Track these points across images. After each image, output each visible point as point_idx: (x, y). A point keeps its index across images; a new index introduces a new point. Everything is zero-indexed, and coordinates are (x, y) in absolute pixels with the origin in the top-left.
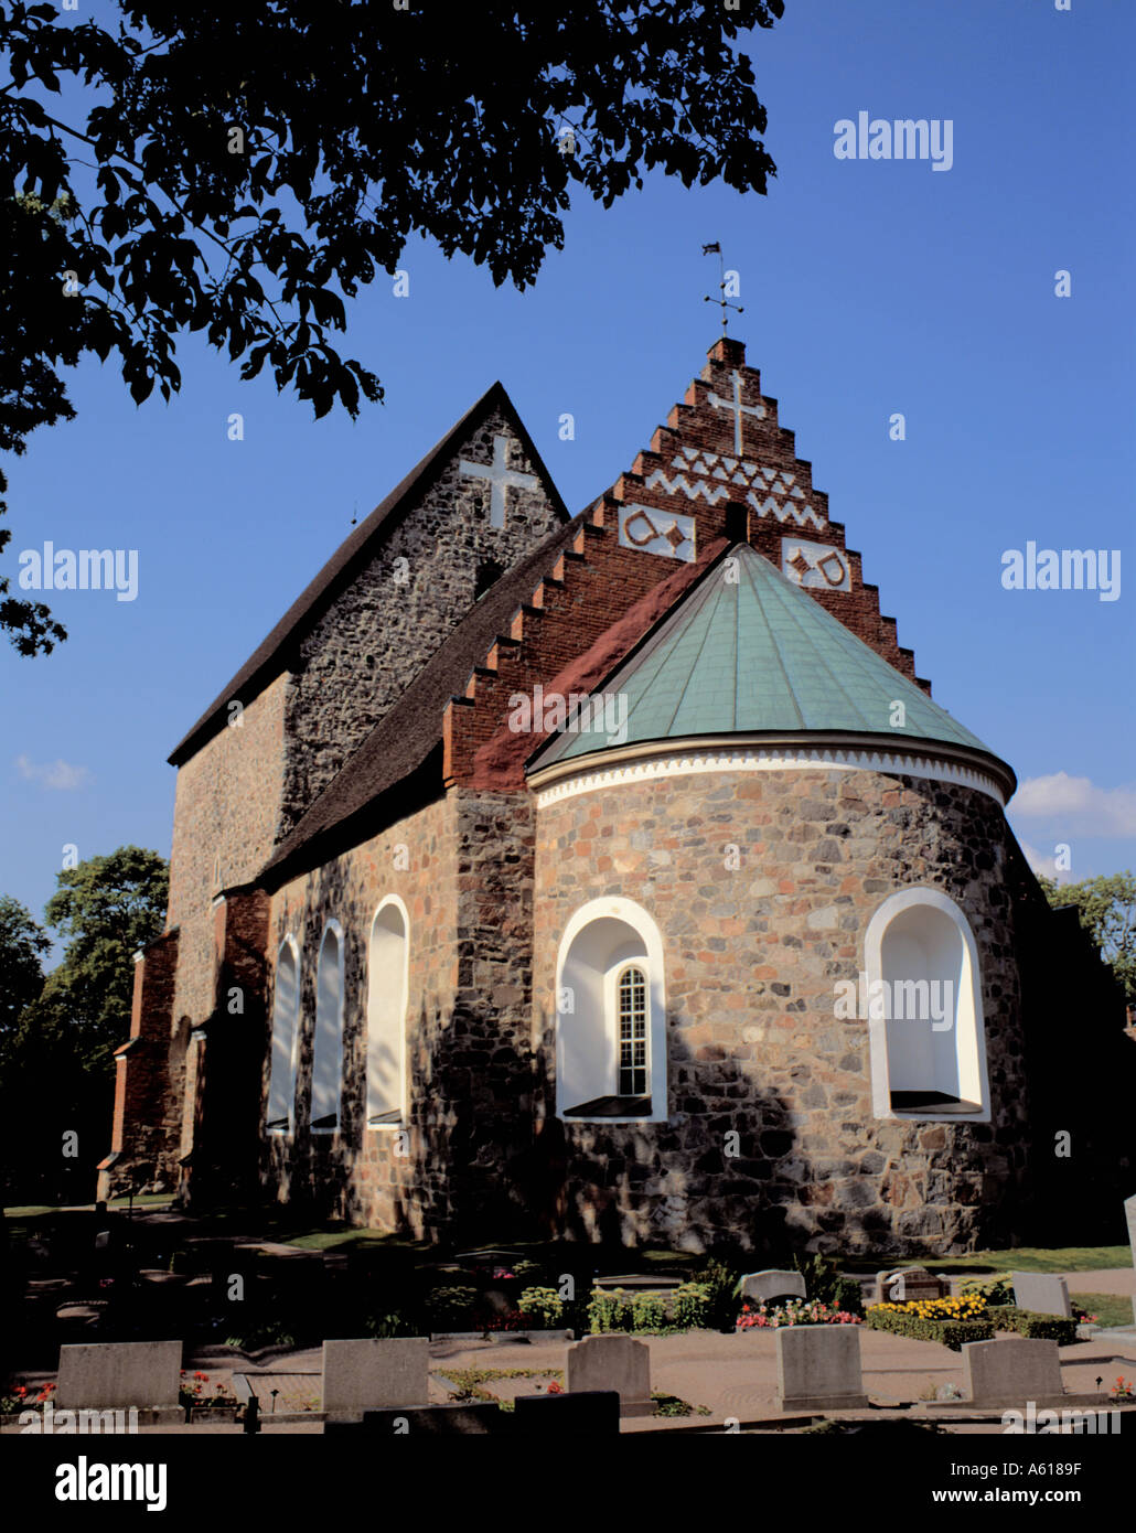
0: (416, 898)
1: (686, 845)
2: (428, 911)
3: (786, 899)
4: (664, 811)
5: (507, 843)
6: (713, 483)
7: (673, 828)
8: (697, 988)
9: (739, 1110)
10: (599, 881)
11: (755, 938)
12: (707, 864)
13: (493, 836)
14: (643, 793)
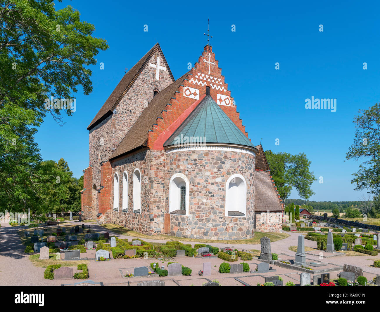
0: (142, 170)
1: (194, 164)
2: (145, 173)
3: (212, 176)
4: (190, 157)
5: (160, 160)
6: (203, 81)
7: (192, 161)
8: (195, 192)
9: (201, 214)
10: (177, 170)
11: (206, 183)
12: (197, 168)
13: (157, 159)
14: (186, 153)
